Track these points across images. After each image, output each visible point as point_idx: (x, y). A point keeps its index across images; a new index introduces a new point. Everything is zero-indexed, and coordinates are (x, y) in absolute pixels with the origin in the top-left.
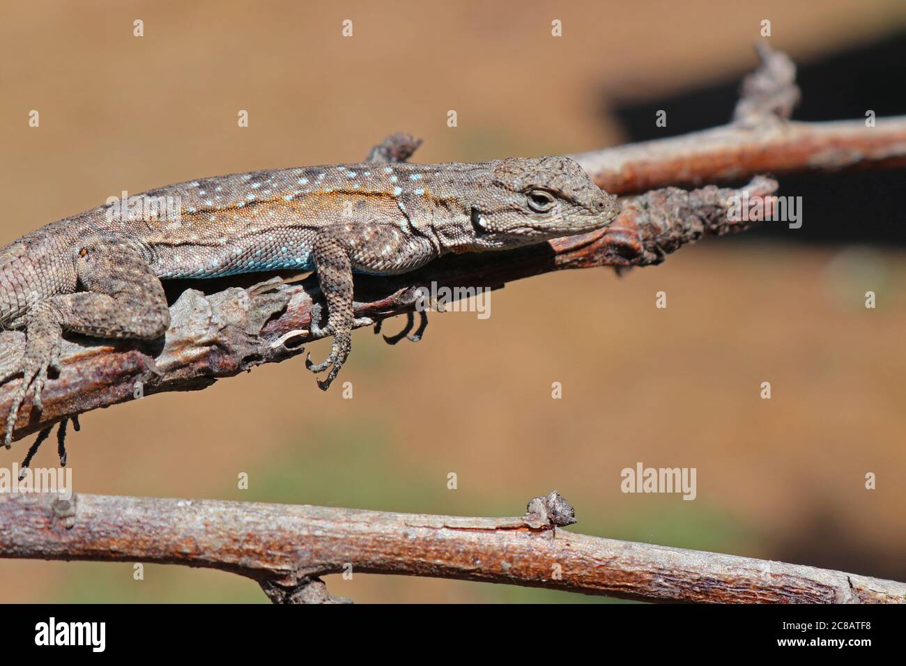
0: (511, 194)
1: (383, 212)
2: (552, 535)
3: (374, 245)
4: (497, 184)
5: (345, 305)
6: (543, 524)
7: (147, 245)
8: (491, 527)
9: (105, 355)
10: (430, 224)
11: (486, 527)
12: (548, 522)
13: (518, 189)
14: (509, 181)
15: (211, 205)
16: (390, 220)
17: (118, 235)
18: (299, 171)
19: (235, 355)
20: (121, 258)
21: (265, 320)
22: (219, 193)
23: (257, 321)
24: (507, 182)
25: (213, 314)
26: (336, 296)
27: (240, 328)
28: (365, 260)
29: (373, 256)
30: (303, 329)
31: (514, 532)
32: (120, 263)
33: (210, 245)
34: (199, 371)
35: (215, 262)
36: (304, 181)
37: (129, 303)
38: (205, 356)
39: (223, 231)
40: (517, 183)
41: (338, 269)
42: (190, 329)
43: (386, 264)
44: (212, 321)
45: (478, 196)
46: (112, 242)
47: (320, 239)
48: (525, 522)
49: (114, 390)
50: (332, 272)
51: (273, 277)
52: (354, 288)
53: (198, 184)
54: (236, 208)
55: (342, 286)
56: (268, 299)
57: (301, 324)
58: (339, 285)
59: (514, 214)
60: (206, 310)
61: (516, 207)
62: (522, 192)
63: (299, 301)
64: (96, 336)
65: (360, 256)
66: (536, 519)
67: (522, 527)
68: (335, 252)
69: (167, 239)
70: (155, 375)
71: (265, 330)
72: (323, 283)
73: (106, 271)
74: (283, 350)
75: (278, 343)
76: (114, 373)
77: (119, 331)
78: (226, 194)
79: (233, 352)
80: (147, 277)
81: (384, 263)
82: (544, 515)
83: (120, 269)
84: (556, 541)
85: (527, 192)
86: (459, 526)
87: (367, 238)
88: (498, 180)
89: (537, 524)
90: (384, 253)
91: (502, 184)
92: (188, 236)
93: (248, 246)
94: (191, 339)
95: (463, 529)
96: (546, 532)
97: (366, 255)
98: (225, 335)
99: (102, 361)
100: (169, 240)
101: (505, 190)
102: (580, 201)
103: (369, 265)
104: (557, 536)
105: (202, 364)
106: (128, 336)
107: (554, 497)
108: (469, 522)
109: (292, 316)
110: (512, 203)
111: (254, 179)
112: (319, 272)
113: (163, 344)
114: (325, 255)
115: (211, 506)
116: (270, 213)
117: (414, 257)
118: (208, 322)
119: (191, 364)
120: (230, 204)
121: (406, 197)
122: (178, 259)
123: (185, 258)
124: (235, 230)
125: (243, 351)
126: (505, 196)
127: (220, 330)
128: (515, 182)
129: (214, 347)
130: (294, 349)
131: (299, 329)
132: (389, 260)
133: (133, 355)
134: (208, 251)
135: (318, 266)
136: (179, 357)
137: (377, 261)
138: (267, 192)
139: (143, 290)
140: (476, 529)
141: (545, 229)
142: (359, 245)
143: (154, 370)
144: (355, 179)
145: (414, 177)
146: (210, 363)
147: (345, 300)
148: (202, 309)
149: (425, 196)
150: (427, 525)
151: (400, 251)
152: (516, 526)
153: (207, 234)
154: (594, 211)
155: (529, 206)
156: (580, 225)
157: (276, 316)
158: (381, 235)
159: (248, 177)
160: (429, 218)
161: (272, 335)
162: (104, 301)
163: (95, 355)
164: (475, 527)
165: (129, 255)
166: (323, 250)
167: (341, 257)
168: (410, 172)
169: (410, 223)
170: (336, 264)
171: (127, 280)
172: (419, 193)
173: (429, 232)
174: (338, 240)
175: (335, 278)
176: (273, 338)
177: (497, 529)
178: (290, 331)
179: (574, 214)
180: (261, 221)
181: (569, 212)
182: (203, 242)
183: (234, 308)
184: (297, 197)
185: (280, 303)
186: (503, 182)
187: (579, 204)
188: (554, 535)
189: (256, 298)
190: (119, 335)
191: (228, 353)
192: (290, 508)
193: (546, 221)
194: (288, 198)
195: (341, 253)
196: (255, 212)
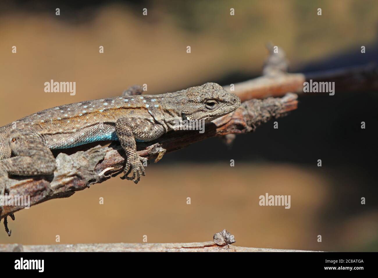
0: (197, 104)
1: (142, 114)
2: (228, 247)
3: (141, 126)
4: (190, 101)
5: (133, 151)
6: (223, 243)
7: (40, 135)
8: (202, 246)
9: (28, 183)
10: (163, 119)
11: (200, 246)
12: (224, 242)
13: (200, 101)
14: (195, 99)
15: (67, 116)
16: (145, 117)
17: (28, 132)
18: (103, 100)
19: (85, 180)
20: (32, 141)
21: (96, 164)
22: (69, 111)
23: (93, 164)
24: (194, 99)
25: (74, 163)
26: (129, 148)
27: (86, 168)
28: (137, 133)
29: (141, 131)
30: (112, 167)
31: (212, 247)
32: (32, 142)
33: (68, 133)
34: (69, 188)
35: (72, 140)
36: (106, 104)
37: (39, 159)
38: (71, 181)
39: (74, 127)
40: (199, 99)
41: (128, 136)
42: (64, 170)
43: (146, 135)
44: (74, 165)
45: (183, 108)
46: (26, 134)
47: (119, 124)
48: (216, 243)
49: (33, 199)
50: (126, 138)
51: (97, 145)
52: (136, 144)
53: (59, 108)
54: (78, 116)
55: (131, 143)
56: (97, 154)
57: (111, 165)
58: (129, 143)
59: (201, 112)
60: (70, 161)
61: (201, 109)
62: (202, 102)
63: (109, 155)
64: (24, 175)
65: (136, 131)
66: (219, 241)
67: (214, 245)
68: (126, 129)
69: (49, 131)
70: (51, 191)
71: (97, 168)
72: (122, 143)
73: (26, 146)
74: (103, 177)
75: (101, 174)
76: (34, 191)
77: (35, 171)
78: (72, 111)
79: (84, 178)
80: (44, 148)
81: (145, 135)
82: (223, 239)
83: (32, 145)
84: (230, 250)
85: (204, 102)
86: (188, 247)
87: (139, 123)
88: (191, 99)
89: (221, 243)
90: (145, 130)
91: (192, 101)
92: (58, 130)
93: (87, 131)
94: (66, 174)
95: (190, 248)
96: (225, 246)
97: (138, 131)
98: (80, 171)
99: (28, 186)
100: (50, 132)
101: (194, 103)
102: (226, 101)
103: (139, 135)
104: (230, 247)
105: (71, 185)
106: (39, 173)
107: (225, 232)
108: (192, 244)
109: (106, 162)
110: (199, 108)
111: (84, 104)
112: (120, 139)
113: (53, 177)
114: (122, 131)
115: (81, 246)
116: (95, 118)
117: (157, 132)
118: (72, 166)
119: (66, 185)
120: (76, 115)
121: (151, 108)
122: (55, 140)
123: (58, 139)
124: (80, 126)
125: (88, 178)
126: (195, 105)
127: (78, 169)
128: (198, 98)
129: (76, 177)
130: (108, 176)
131: (110, 167)
132: (147, 133)
133: (42, 182)
134: (67, 135)
135: (119, 136)
136: (60, 183)
137: (143, 133)
138: (91, 109)
139: (44, 153)
140: (195, 247)
141: (215, 115)
142: (135, 126)
143: (51, 188)
144: (128, 102)
145: (153, 100)
146: (74, 184)
147: (133, 149)
148: (69, 161)
149: (159, 108)
150: (174, 247)
151: (151, 130)
152: (212, 245)
153: (66, 128)
154: (233, 103)
155: (206, 107)
156: (228, 110)
157: (100, 162)
158: (144, 122)
159: (81, 104)
160: (162, 117)
161: (99, 170)
162: (28, 160)
163: (24, 184)
164: (195, 246)
165: (35, 139)
166: (120, 129)
167: (129, 131)
168: (151, 98)
169: (154, 119)
170: (127, 135)
171: (36, 149)
172: (156, 107)
173: (163, 122)
174: (126, 124)
175: (127, 140)
176: (99, 172)
177: (205, 246)
178: (106, 168)
179: (225, 106)
180: (91, 121)
181: (223, 106)
182: (65, 132)
183: (82, 159)
184: (105, 110)
185: (102, 156)
186: (193, 100)
187: (226, 102)
188: (229, 247)
189: (92, 154)
190: (36, 173)
191: (82, 179)
192: (115, 245)
193: (215, 112)
194: (101, 111)
195: (129, 129)
196: (88, 117)
